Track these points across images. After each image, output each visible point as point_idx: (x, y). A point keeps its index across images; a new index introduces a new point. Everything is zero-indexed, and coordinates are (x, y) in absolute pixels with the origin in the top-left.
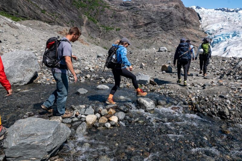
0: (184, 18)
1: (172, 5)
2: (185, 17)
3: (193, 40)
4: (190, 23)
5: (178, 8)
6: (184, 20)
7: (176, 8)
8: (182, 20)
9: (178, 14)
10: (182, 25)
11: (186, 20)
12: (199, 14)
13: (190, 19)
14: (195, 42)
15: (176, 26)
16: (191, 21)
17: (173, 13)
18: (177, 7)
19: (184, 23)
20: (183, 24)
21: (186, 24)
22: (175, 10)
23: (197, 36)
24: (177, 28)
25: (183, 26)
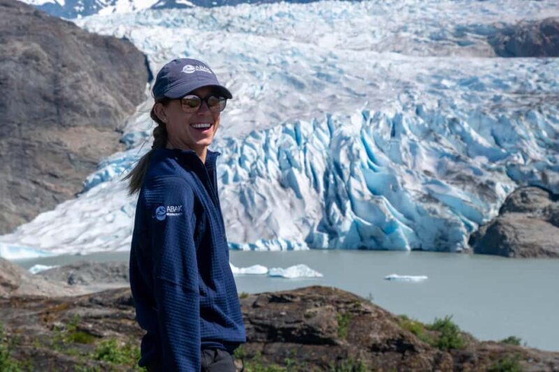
0: (56, 93)
1: (10, 54)
2: (59, 90)
3: (51, 171)
4: (76, 109)
5: (34, 62)
6: (53, 99)
7: (26, 63)
8: (45, 98)
9: (31, 83)
10: (46, 116)
11: (61, 100)
12: (150, 59)
13: (76, 97)
14: (56, 176)
15: (19, 122)
16: (80, 103)
17: (9, 82)
18: (28, 58)
19: (54, 110)
20: (46, 114)
21: (58, 112)
22: (20, 69)
23: (69, 159)
24: (20, 131)
25: (48, 118)
